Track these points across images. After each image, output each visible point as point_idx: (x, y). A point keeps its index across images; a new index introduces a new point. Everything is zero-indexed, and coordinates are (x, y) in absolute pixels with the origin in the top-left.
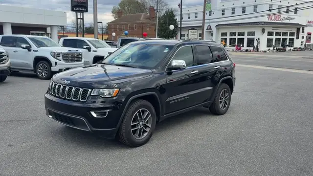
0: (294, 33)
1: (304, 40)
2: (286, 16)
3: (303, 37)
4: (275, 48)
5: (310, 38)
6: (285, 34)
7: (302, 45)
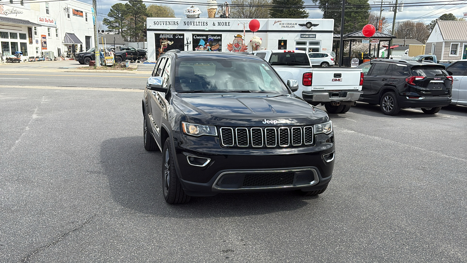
0: (25, 34)
1: (39, 45)
2: (11, 8)
3: (37, 42)
4: (4, 58)
5: (45, 43)
6: (13, 36)
7: (37, 52)
